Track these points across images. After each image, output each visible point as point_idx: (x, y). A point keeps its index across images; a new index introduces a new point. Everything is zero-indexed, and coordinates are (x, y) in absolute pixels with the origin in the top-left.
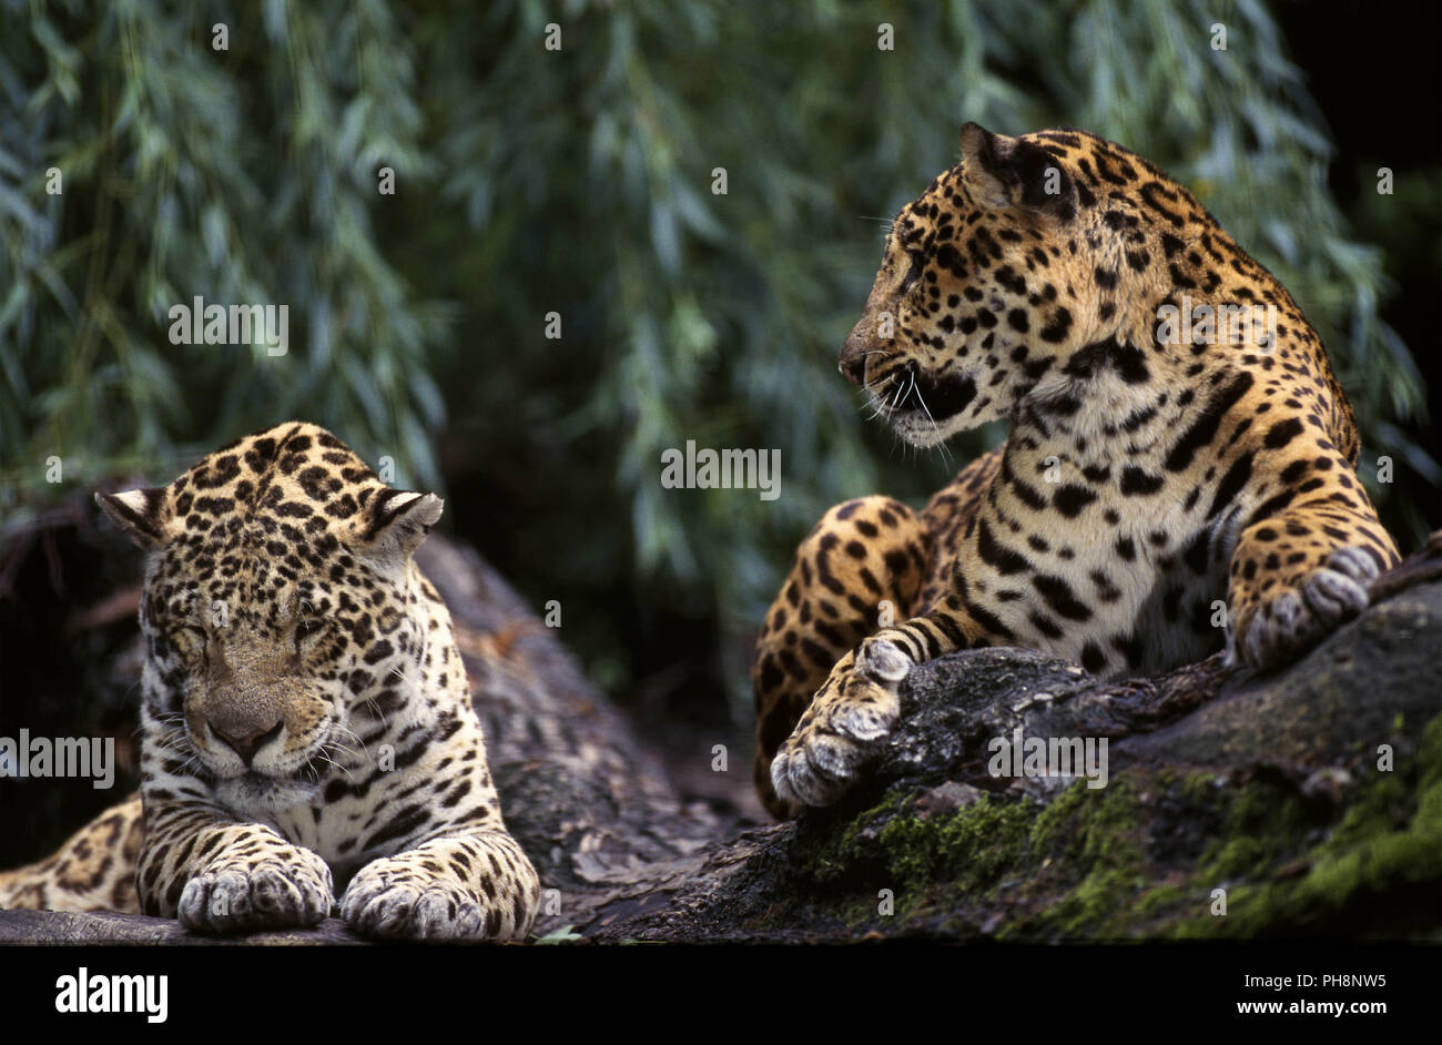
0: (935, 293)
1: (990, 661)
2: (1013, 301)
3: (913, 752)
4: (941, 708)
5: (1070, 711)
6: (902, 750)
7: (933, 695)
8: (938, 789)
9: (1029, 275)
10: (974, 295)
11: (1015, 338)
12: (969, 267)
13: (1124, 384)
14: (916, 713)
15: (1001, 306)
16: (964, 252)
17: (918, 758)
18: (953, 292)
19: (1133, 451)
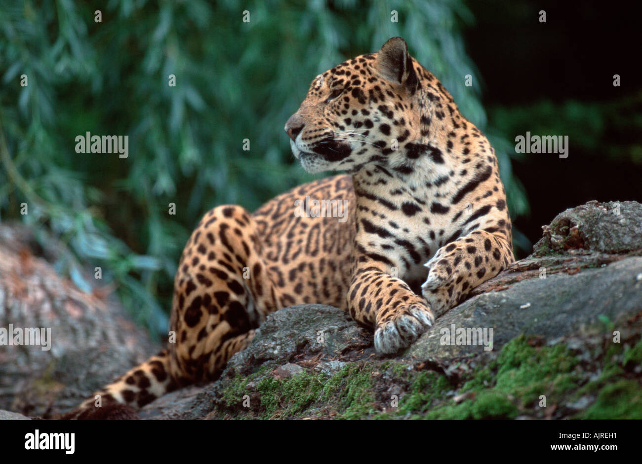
0: (347, 106)
1: (311, 310)
2: (385, 120)
3: (274, 348)
4: (287, 330)
5: (344, 334)
6: (269, 348)
7: (284, 323)
8: (284, 366)
9: (395, 112)
10: (365, 112)
11: (381, 137)
12: (367, 101)
13: (433, 163)
14: (276, 331)
15: (378, 120)
16: (367, 94)
17: (276, 352)
18: (355, 108)
19: (438, 195)
